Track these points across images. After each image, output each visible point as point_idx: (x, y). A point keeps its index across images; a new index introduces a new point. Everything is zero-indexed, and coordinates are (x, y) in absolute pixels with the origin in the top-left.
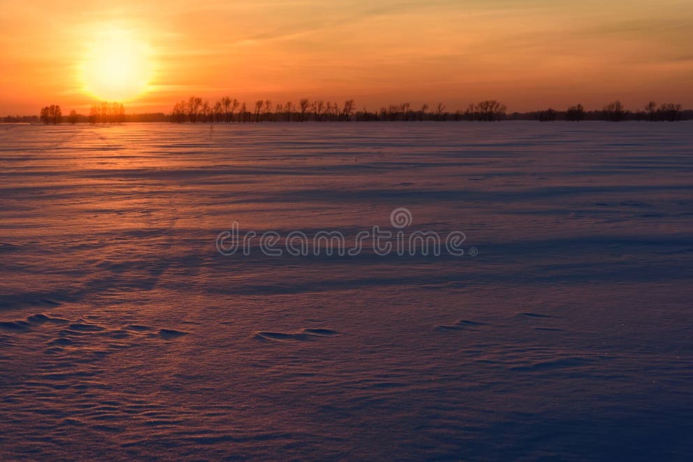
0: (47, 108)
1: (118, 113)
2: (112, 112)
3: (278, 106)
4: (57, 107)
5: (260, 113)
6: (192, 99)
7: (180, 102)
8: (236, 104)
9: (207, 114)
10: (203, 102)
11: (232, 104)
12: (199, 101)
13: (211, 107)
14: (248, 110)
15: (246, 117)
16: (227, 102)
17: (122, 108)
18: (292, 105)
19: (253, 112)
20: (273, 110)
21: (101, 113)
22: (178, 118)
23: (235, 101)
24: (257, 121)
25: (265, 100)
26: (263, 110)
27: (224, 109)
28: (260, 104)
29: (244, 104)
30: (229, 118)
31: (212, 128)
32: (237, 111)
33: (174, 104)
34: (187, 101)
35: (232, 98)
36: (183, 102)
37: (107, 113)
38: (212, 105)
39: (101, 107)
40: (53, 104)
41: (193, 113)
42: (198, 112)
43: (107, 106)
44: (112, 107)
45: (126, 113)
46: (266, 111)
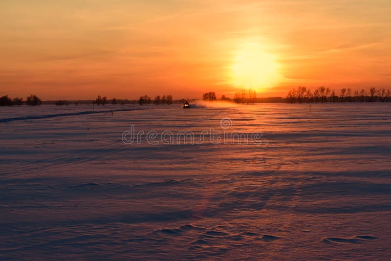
0: (207, 94)
1: (252, 97)
2: (248, 97)
3: (356, 92)
4: (213, 93)
5: (344, 97)
6: (300, 88)
7: (292, 90)
8: (328, 91)
9: (309, 97)
10: (307, 90)
11: (325, 91)
12: (304, 89)
13: (312, 93)
14: (336, 95)
15: (335, 99)
16: (323, 90)
17: (255, 94)
18: (365, 91)
19: (339, 96)
20: (352, 95)
21: (241, 97)
22: (291, 100)
23: (328, 89)
24: (342, 102)
25: (347, 88)
26: (346, 94)
27: (320, 95)
28: (344, 91)
29: (334, 91)
30: (324, 100)
31: (311, 106)
32: (329, 95)
33: (288, 91)
34: (297, 89)
35: (326, 87)
36: (294, 90)
37: (245, 97)
38: (312, 92)
39: (241, 93)
40: (211, 91)
41: (301, 96)
42: (304, 97)
43: (245, 92)
44: (248, 93)
45: (257, 97)
46: (348, 95)
